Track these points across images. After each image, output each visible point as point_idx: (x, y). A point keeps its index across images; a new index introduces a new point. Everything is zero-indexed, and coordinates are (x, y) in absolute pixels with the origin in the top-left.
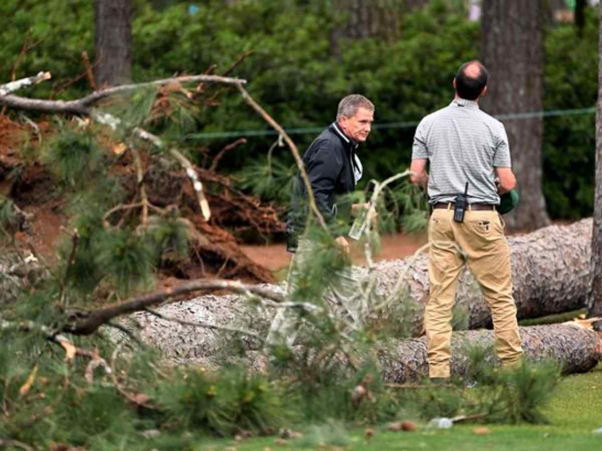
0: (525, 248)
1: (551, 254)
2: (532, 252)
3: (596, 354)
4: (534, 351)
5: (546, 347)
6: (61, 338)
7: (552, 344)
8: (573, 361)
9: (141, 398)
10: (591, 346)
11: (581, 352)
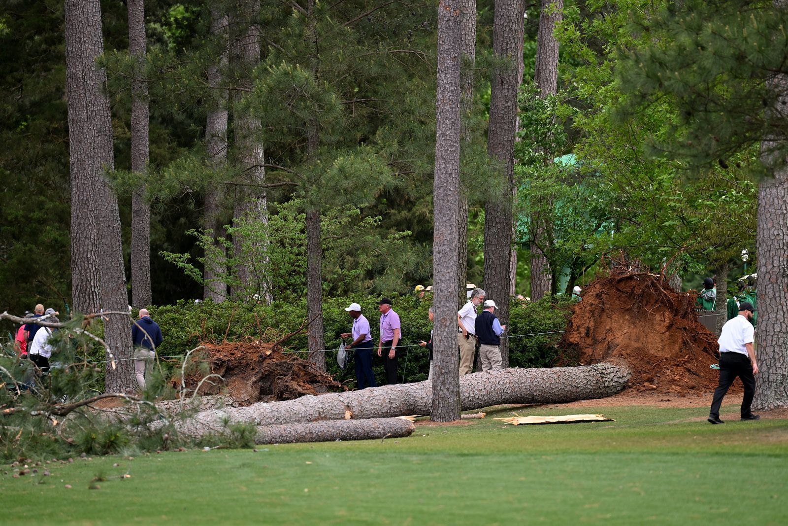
0: (406, 388)
1: (420, 391)
2: (409, 390)
3: (409, 429)
4: (374, 428)
5: (381, 427)
6: (52, 417)
7: (385, 425)
8: (397, 432)
9: (70, 440)
10: (407, 426)
11: (401, 429)
